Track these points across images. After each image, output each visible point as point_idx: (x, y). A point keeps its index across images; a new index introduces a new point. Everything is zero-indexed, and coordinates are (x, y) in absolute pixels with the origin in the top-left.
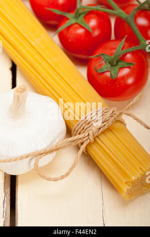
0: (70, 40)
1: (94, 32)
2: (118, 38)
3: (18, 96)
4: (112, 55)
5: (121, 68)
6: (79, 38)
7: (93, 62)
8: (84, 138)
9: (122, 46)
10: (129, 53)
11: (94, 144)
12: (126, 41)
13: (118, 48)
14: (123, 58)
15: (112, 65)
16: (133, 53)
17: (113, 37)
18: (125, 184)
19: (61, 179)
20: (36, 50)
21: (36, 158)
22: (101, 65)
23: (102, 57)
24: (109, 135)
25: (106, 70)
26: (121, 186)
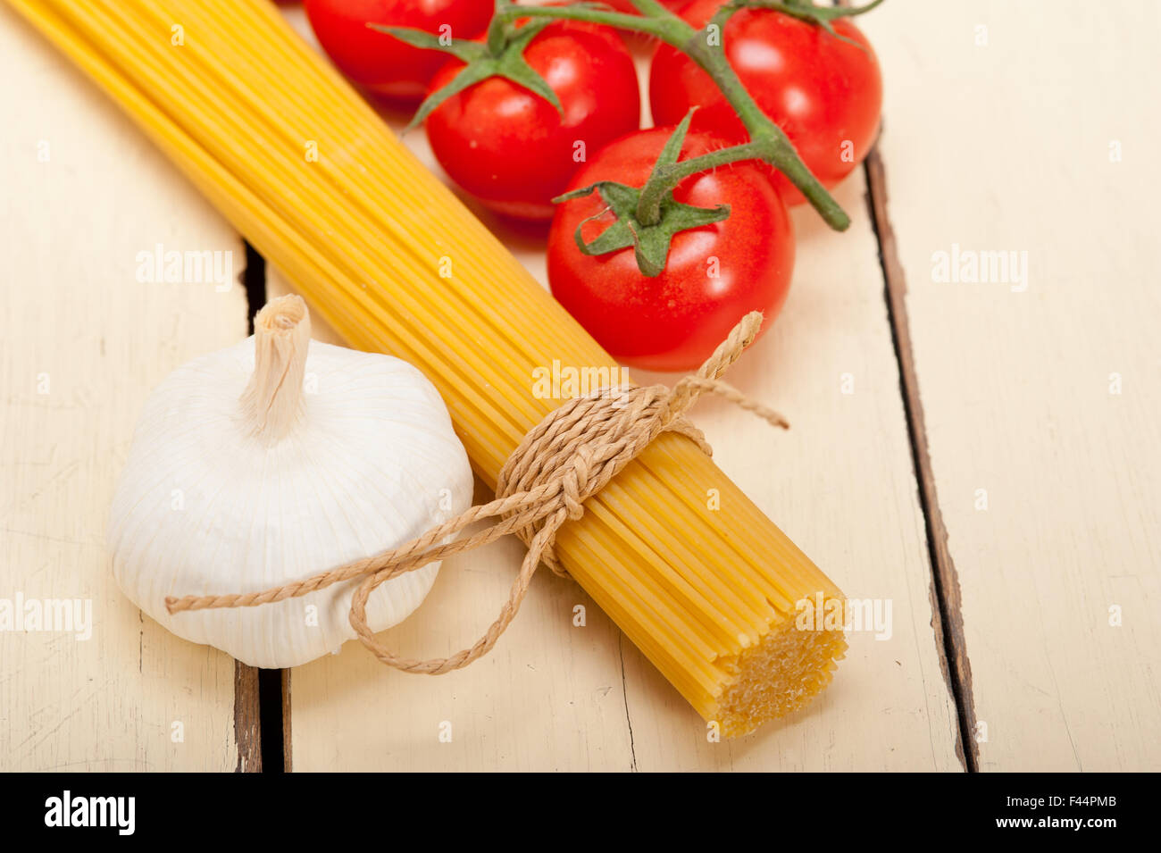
0: (474, 144)
1: (566, 109)
2: (665, 120)
3: (273, 343)
4: (639, 184)
5: (681, 234)
6: (509, 135)
7: (569, 219)
8: (543, 503)
9: (677, 149)
10: (709, 171)
11: (585, 527)
12: (693, 129)
13: (664, 154)
14: (683, 193)
15: (644, 223)
16: (722, 170)
17: (646, 121)
18: (713, 669)
19: (458, 666)
20: (340, 189)
21: (354, 590)
22: (599, 227)
23: (604, 194)
24: (643, 486)
25: (621, 245)
26: (699, 675)
